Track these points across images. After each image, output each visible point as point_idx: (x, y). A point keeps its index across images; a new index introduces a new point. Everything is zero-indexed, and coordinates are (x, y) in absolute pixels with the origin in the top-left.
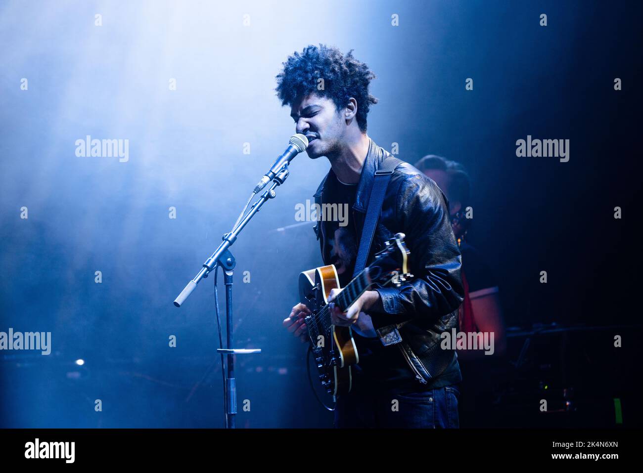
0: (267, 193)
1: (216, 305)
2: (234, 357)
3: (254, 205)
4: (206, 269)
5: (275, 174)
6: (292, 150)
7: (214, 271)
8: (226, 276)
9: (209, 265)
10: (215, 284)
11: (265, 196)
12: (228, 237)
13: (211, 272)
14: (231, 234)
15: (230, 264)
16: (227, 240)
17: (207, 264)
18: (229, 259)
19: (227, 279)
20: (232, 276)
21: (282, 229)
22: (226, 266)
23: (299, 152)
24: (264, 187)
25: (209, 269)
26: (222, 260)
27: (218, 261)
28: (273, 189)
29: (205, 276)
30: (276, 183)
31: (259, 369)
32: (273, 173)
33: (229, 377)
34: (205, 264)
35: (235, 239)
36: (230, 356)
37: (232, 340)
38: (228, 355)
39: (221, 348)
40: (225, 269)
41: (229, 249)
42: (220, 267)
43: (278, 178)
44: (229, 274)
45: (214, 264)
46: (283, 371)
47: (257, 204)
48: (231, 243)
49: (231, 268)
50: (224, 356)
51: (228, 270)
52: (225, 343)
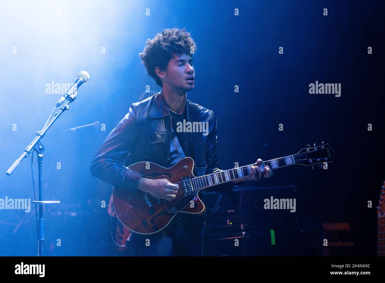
0: (64, 107)
1: (32, 175)
2: (44, 206)
3: (56, 114)
4: (26, 152)
5: (68, 96)
6: (79, 81)
7: (31, 154)
8: (38, 156)
9: (28, 150)
10: (32, 162)
11: (63, 109)
12: (40, 134)
13: (30, 154)
14: (42, 131)
15: (41, 150)
16: (39, 135)
17: (27, 149)
18: (41, 147)
19: (39, 159)
20: (42, 157)
21: (74, 129)
22: (39, 151)
23: (84, 82)
24: (62, 103)
25: (28, 153)
26: (36, 147)
27: (34, 148)
28: (68, 104)
29: (25, 157)
30: (69, 101)
31: (59, 213)
32: (68, 95)
33: (40, 217)
34: (26, 150)
35: (44, 134)
36: (41, 206)
37: (42, 196)
38: (40, 204)
39: (35, 201)
40: (38, 153)
41: (40, 140)
42: (35, 152)
43: (70, 98)
44: (41, 155)
45: (31, 150)
46: (74, 214)
47: (57, 113)
48: (42, 137)
49: (41, 152)
50: (37, 205)
51: (40, 153)
52: (38, 198)
